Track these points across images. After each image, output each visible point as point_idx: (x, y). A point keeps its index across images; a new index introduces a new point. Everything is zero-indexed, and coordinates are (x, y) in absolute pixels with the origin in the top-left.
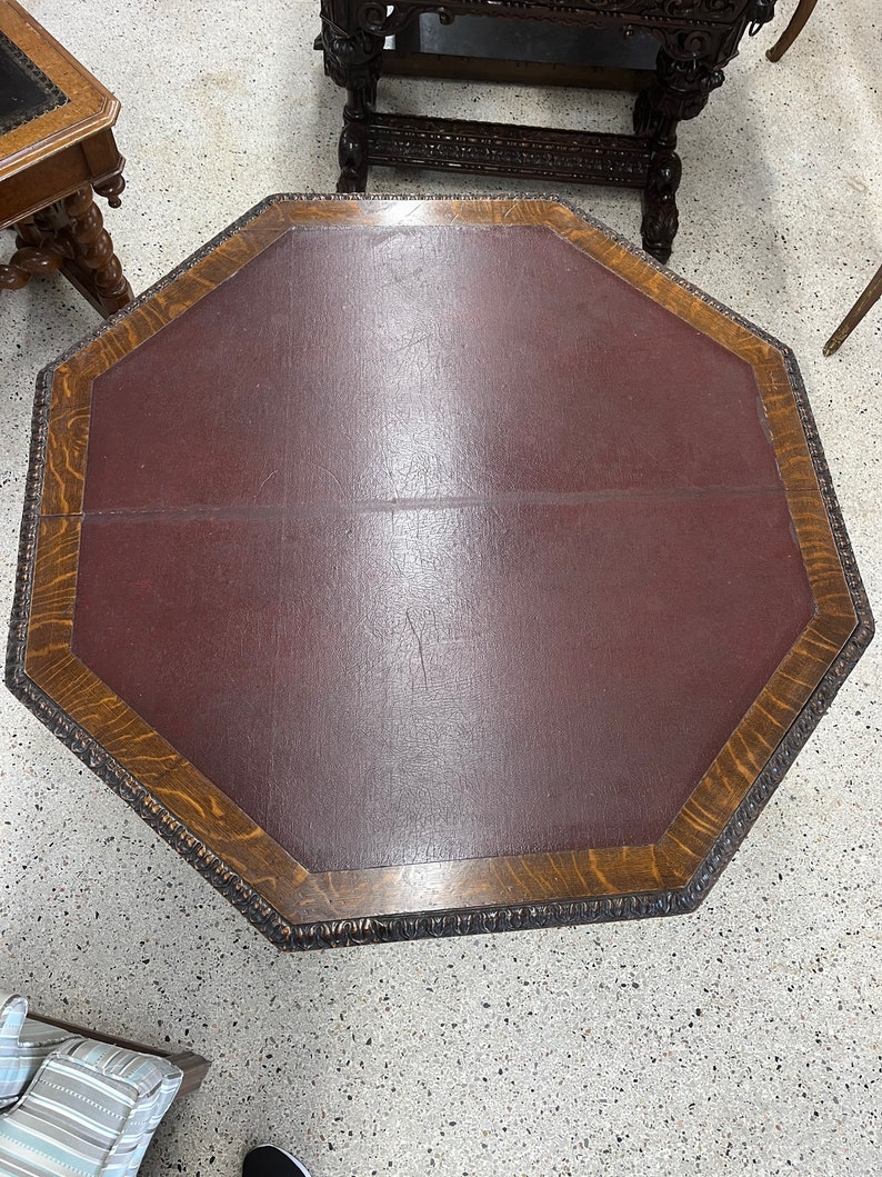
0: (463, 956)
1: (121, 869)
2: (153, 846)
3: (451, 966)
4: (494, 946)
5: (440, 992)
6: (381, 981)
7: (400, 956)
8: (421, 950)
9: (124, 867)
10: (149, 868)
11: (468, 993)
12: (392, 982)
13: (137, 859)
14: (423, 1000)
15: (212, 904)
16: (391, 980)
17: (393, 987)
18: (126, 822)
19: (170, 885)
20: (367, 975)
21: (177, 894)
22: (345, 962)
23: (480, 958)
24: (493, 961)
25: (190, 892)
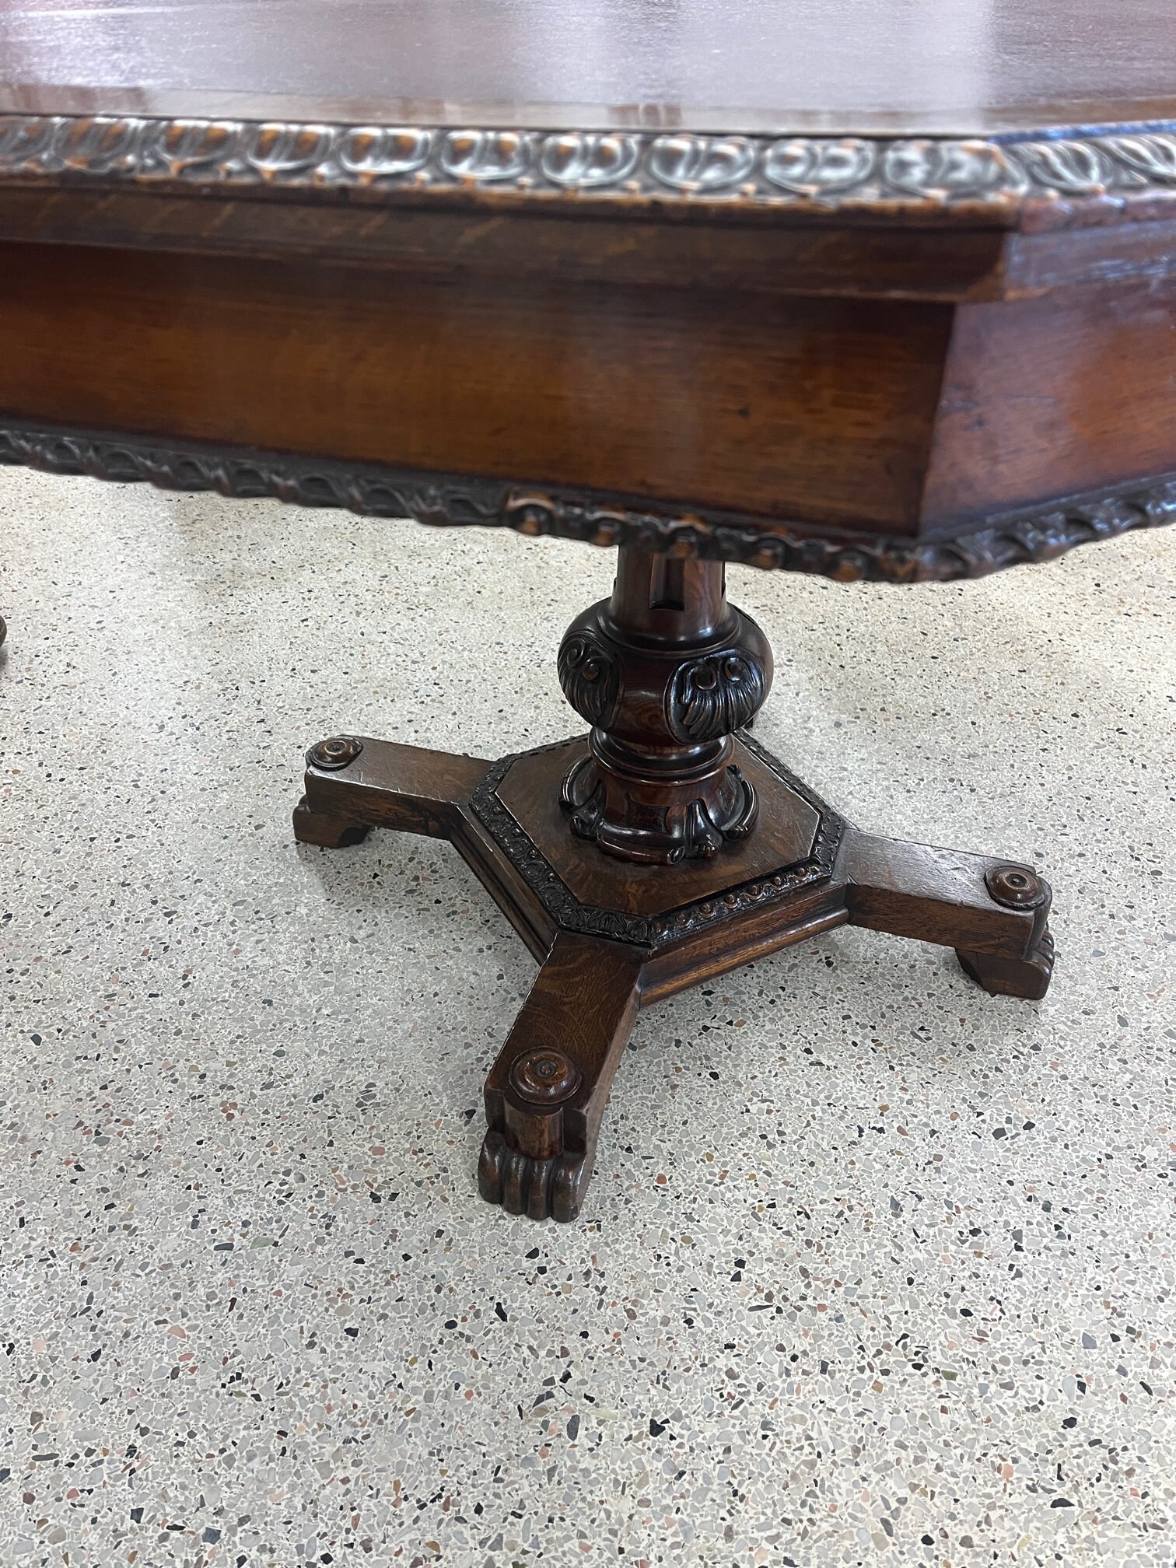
0: (1082, 1387)
1: (49, 1547)
2: (132, 1451)
3: (1070, 1423)
4: (1130, 1330)
5: (1088, 1498)
6: (927, 1540)
7: (932, 1454)
8: (973, 1415)
9: (58, 1536)
10: (137, 1514)
11: (1155, 1468)
12: (957, 1532)
13: (91, 1502)
14: (1061, 1538)
15: (356, 1537)
16: (949, 1526)
17: (966, 1542)
18: (36, 1417)
19: (212, 1536)
20: (880, 1544)
21: (242, 1550)
22: (804, 1534)
23: (1122, 1371)
24: (1155, 1364)
25: (281, 1530)
